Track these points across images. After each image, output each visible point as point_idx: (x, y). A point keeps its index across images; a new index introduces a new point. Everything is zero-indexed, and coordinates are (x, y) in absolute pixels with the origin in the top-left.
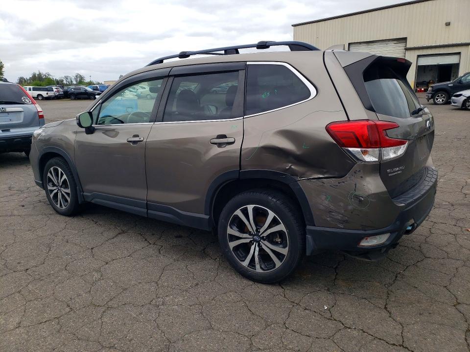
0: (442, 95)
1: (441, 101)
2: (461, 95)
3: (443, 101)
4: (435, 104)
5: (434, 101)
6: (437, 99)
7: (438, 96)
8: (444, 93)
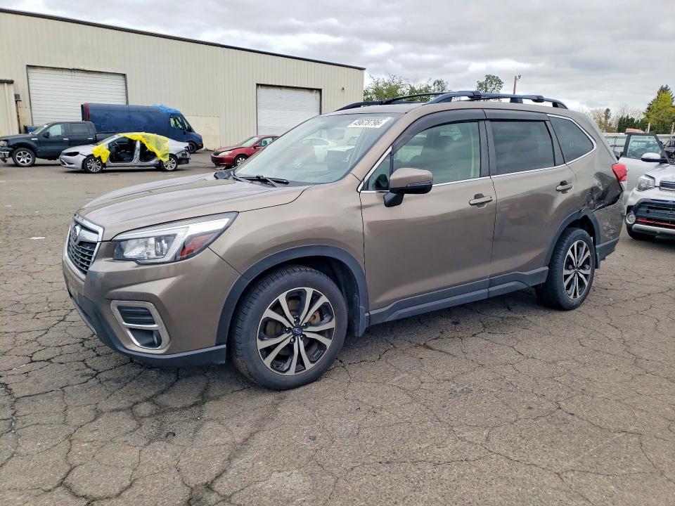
0: (25, 154)
1: (25, 161)
2: (76, 154)
3: (28, 161)
4: (17, 165)
5: (14, 160)
6: (19, 159)
7: (20, 154)
8: (28, 150)
